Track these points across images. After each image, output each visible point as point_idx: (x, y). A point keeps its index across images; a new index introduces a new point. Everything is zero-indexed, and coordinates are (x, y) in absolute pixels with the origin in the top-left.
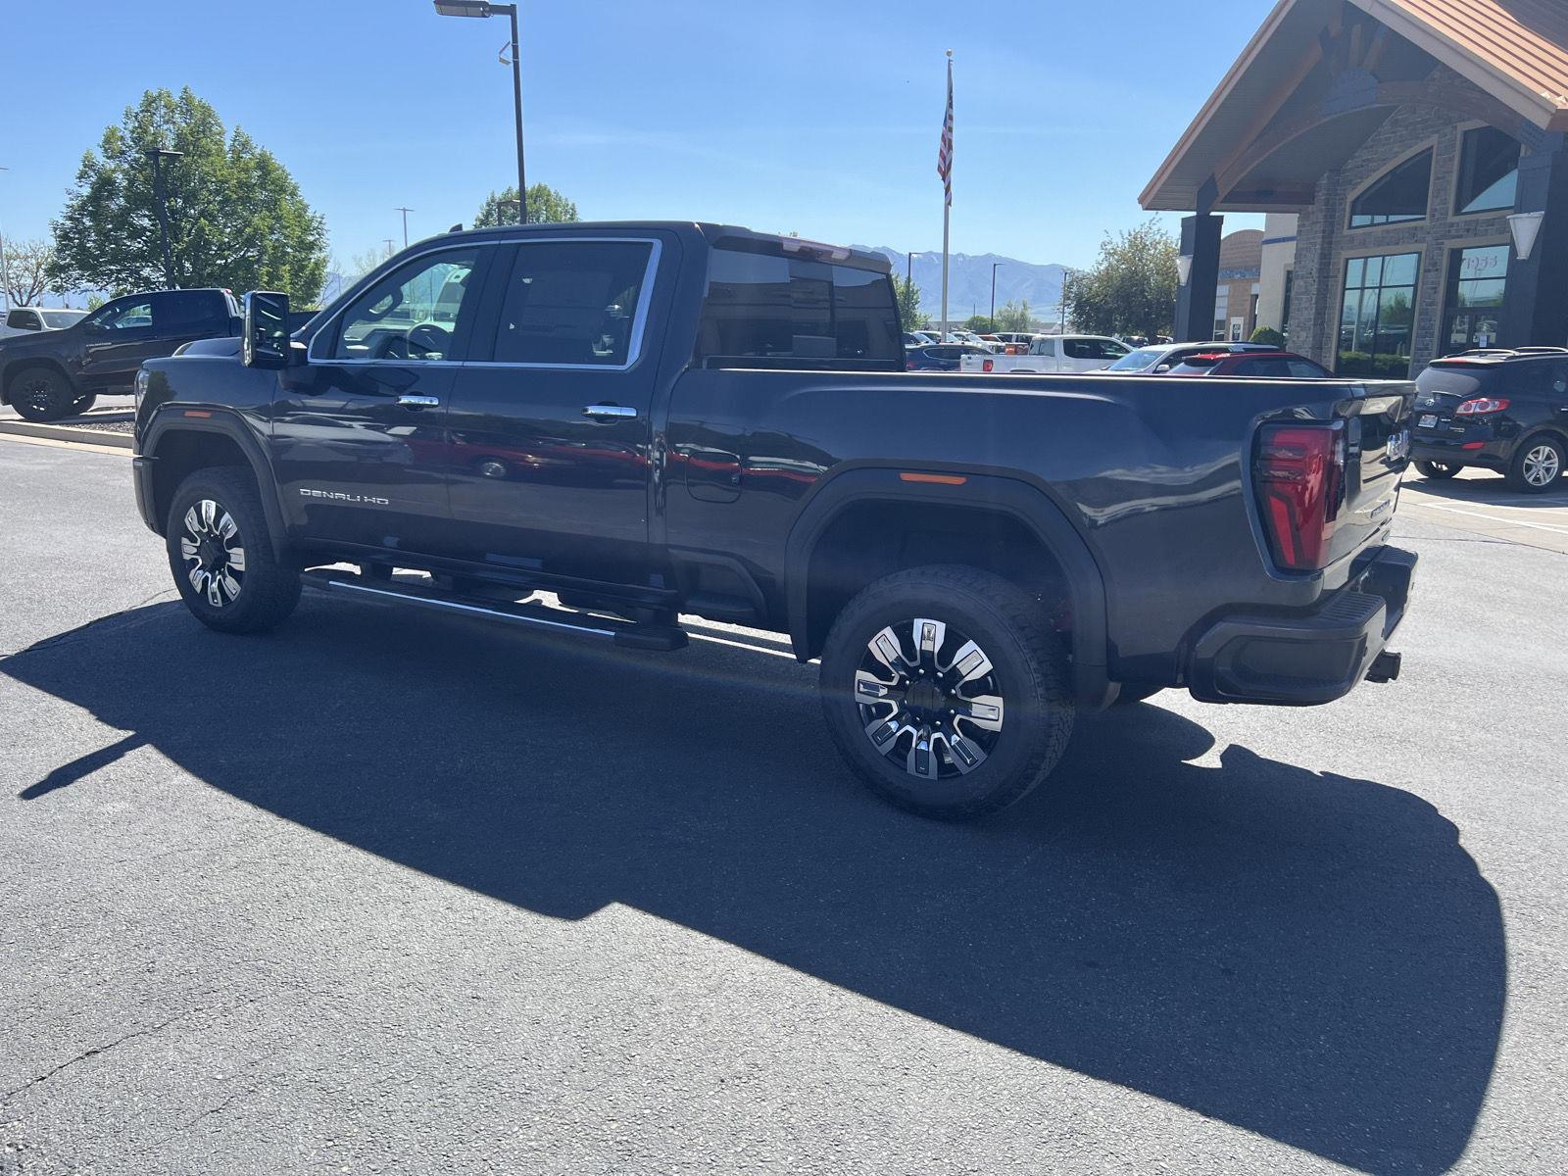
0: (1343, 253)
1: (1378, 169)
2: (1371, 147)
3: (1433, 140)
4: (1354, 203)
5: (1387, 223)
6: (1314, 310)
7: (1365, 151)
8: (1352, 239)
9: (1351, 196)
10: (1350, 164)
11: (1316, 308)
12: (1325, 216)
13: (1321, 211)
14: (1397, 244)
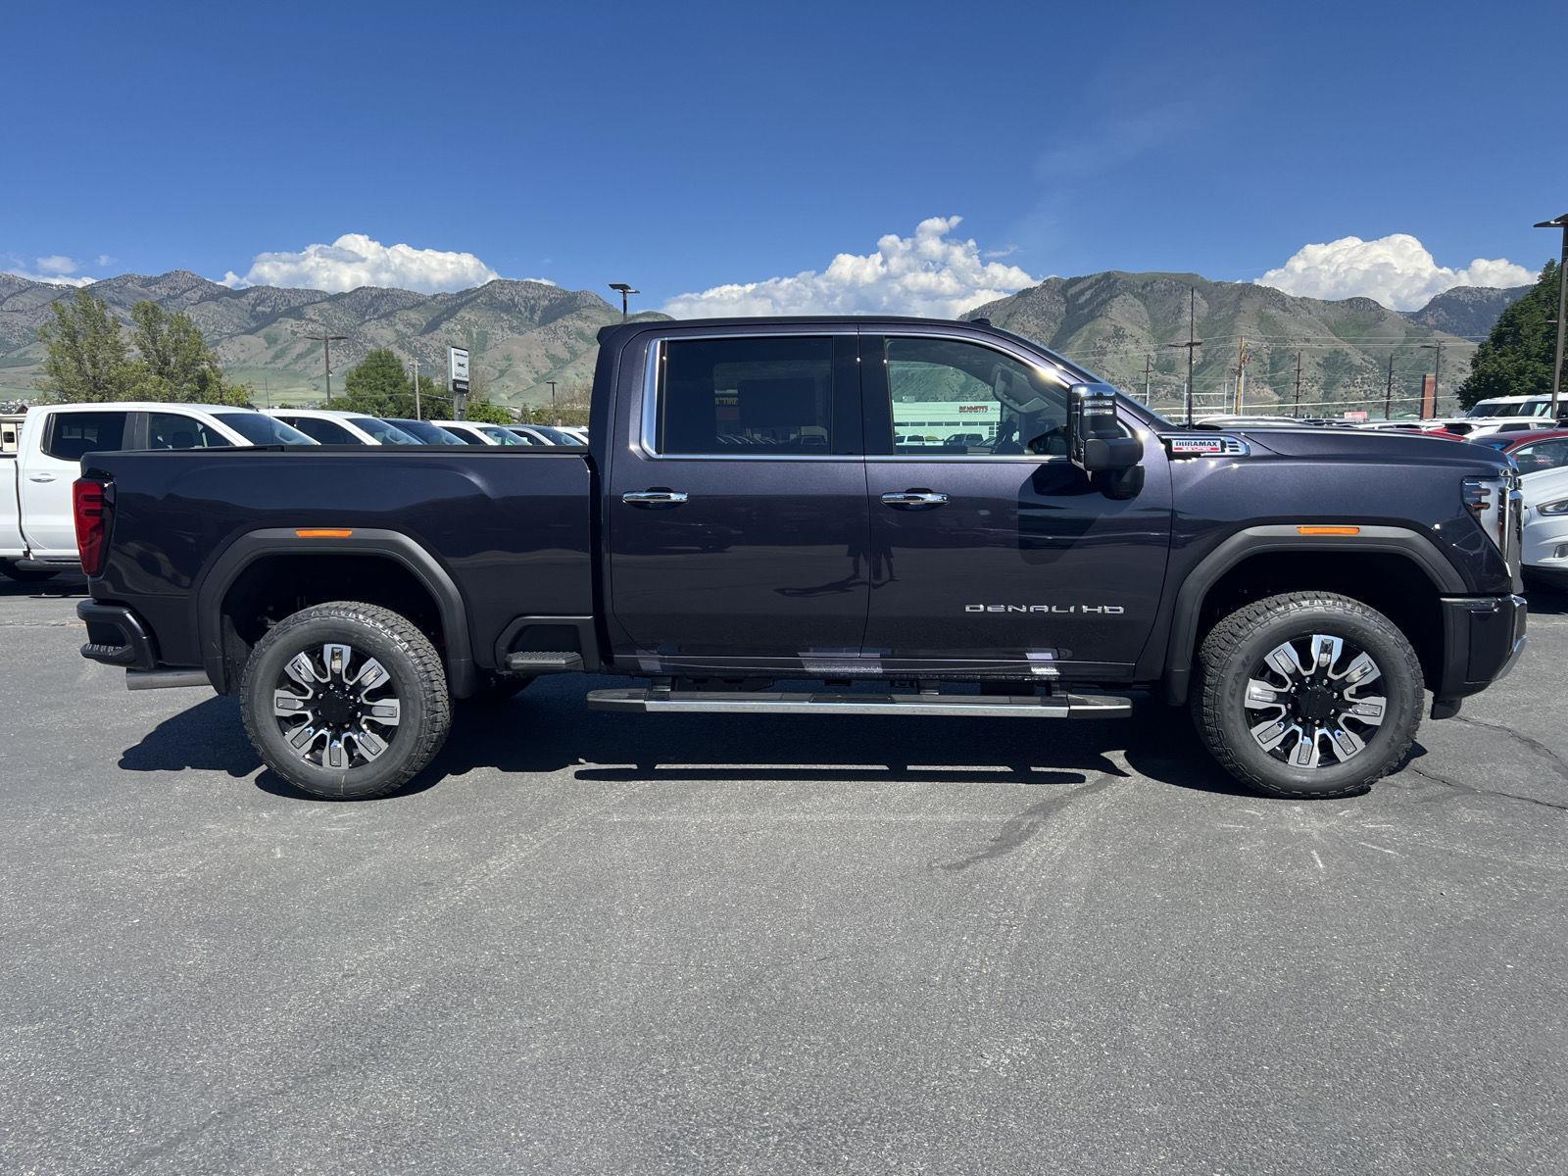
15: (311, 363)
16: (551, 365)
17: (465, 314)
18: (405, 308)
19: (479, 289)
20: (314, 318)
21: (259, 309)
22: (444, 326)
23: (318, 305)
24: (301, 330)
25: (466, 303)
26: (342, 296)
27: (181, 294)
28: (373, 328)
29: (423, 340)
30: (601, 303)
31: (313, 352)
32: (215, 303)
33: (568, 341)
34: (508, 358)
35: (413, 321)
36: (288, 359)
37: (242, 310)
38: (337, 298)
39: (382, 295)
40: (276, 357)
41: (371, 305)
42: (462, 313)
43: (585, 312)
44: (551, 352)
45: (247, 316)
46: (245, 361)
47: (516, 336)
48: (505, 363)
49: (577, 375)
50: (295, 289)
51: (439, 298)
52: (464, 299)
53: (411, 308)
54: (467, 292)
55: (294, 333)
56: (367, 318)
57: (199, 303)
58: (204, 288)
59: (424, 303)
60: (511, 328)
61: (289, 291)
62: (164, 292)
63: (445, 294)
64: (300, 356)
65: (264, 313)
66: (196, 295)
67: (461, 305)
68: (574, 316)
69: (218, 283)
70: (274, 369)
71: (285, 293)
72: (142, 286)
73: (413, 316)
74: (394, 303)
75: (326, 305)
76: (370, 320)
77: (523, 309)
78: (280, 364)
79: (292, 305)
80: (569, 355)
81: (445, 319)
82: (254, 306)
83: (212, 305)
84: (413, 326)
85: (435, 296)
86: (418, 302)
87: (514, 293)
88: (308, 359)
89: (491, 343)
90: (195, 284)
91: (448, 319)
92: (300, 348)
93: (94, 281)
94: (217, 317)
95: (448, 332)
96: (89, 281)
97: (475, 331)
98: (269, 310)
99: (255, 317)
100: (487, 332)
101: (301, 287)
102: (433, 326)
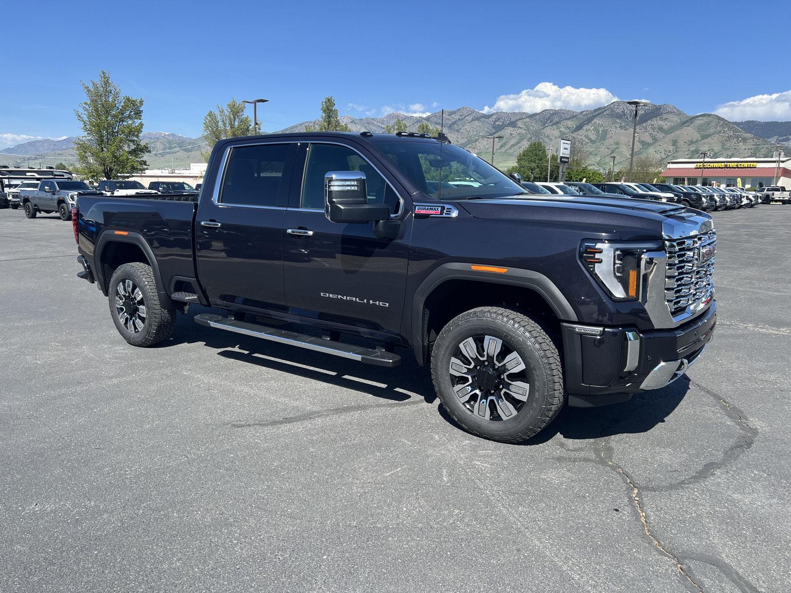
15: (517, 149)
16: (641, 147)
17: (597, 121)
18: (566, 119)
19: (605, 107)
20: (521, 126)
21: (497, 123)
22: (585, 128)
23: (524, 120)
24: (514, 133)
25: (598, 115)
26: (535, 115)
27: (464, 118)
28: (549, 131)
29: (573, 135)
30: (675, 111)
31: (519, 143)
32: (478, 121)
33: (653, 133)
34: (617, 143)
35: (569, 126)
36: (507, 147)
37: (489, 124)
38: (533, 116)
39: (555, 113)
40: (502, 146)
41: (549, 118)
42: (595, 120)
43: (665, 116)
44: (642, 139)
45: (491, 127)
46: (488, 149)
47: (623, 131)
48: (615, 146)
49: (656, 152)
50: (514, 113)
51: (584, 113)
52: (599, 112)
53: (568, 119)
54: (600, 109)
55: (511, 134)
56: (547, 125)
57: (471, 121)
58: (474, 114)
59: (576, 116)
60: (621, 127)
61: (511, 114)
62: (457, 117)
63: (587, 111)
64: (513, 145)
65: (499, 125)
66: (469, 118)
67: (595, 117)
68: (658, 118)
69: (480, 112)
70: (500, 152)
71: (509, 115)
72: (449, 115)
73: (569, 123)
74: (561, 117)
75: (528, 120)
76: (547, 126)
77: (629, 116)
78: (503, 150)
79: (512, 120)
80: (652, 140)
81: (586, 124)
82: (495, 122)
83: (476, 123)
84: (569, 128)
85: (582, 112)
86: (573, 116)
87: (625, 108)
88: (516, 147)
89: (608, 136)
90: (470, 113)
91: (587, 124)
92: (513, 142)
93: (430, 114)
94: (478, 128)
95: (587, 130)
96: (428, 114)
97: (601, 129)
98: (501, 123)
99: (494, 127)
100: (607, 130)
101: (517, 111)
102: (579, 128)
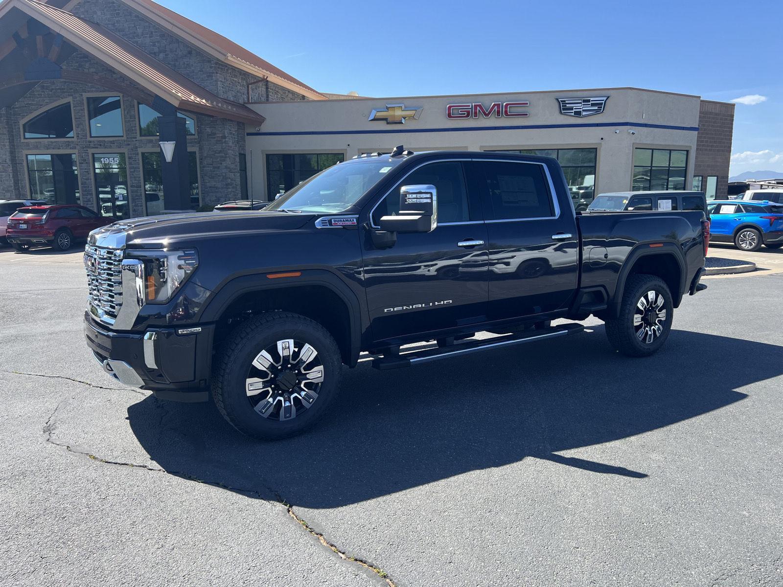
0: (23, 151)
1: (37, 110)
2: (30, 97)
3: (70, 99)
4: (24, 126)
5: (49, 138)
6: (13, 181)
7: (26, 99)
8: (28, 145)
9: (22, 122)
10: (17, 105)
11: (14, 180)
12: (8, 131)
13: (5, 128)
14: (59, 149)
